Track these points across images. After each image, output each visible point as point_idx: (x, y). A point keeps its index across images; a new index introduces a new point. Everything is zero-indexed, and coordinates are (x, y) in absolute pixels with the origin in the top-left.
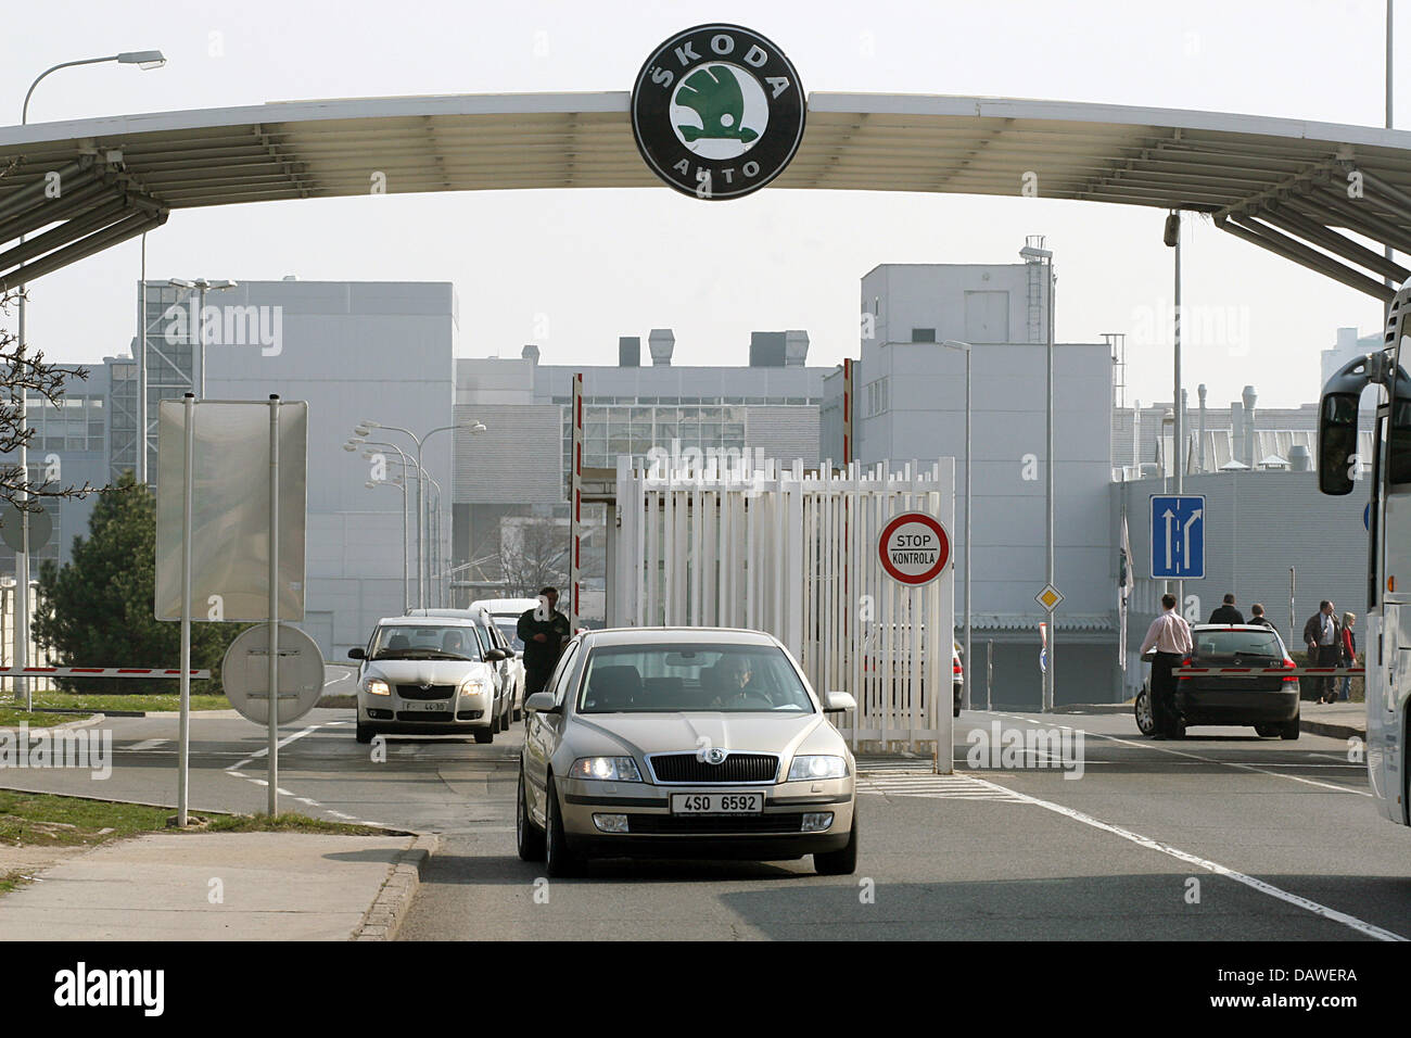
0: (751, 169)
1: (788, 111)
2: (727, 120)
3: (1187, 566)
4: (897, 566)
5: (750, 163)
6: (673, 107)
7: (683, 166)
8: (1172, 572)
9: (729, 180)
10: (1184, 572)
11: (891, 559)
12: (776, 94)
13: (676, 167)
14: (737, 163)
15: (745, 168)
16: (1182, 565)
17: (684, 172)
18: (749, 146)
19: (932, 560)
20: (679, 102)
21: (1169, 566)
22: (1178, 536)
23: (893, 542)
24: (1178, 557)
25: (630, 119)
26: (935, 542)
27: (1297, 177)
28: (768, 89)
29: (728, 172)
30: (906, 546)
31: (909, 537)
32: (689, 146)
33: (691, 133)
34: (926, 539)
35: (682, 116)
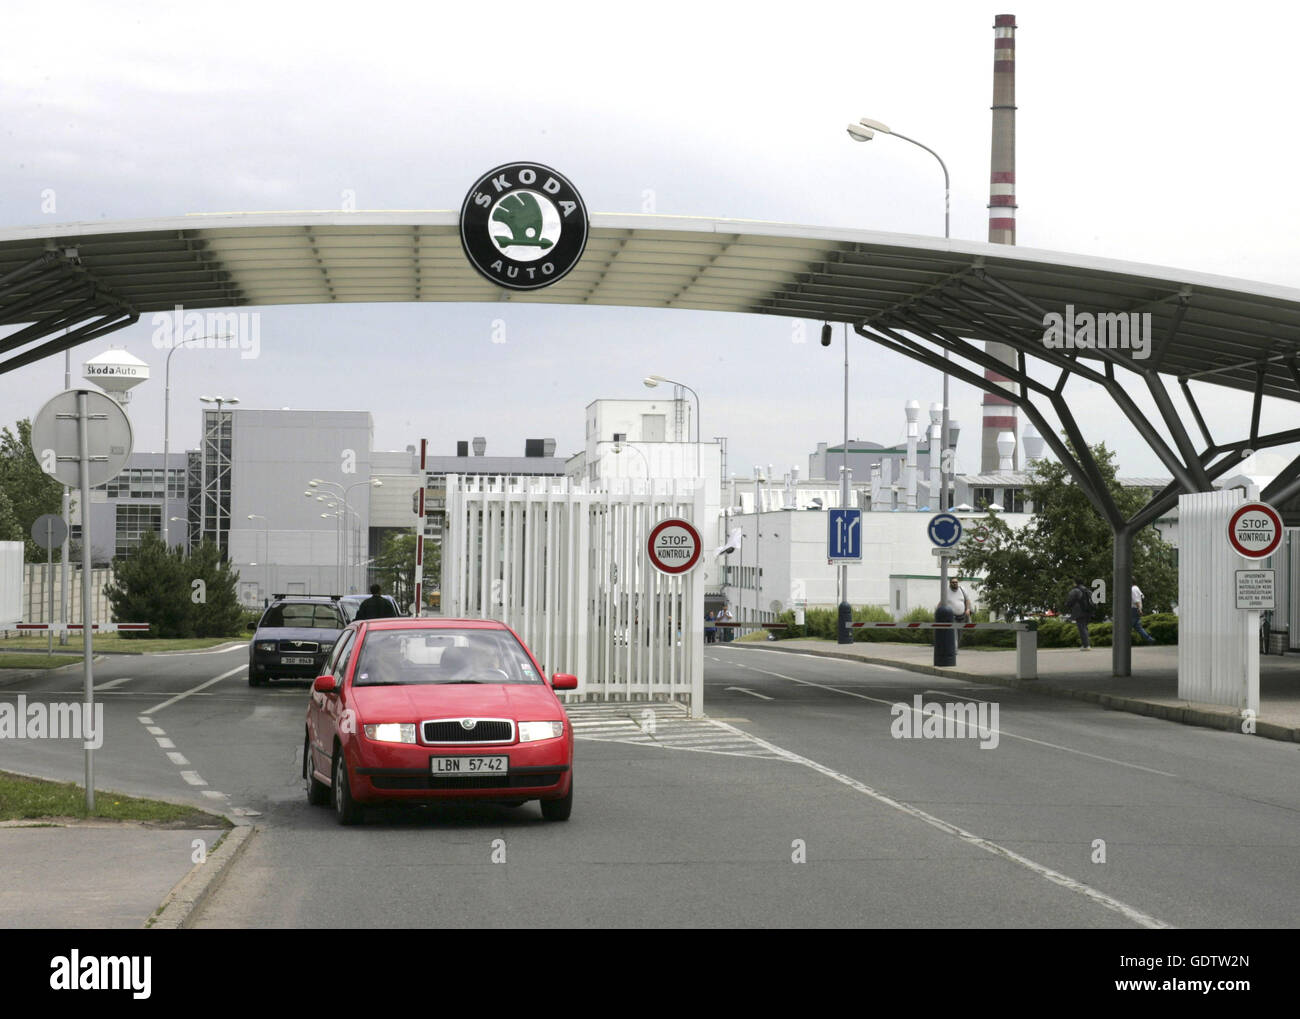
0: (548, 268)
1: (575, 228)
2: (530, 233)
3: (850, 551)
4: (662, 560)
5: (548, 264)
6: (491, 222)
7: (498, 265)
8: (841, 555)
9: (532, 276)
10: (848, 555)
11: (657, 554)
12: (567, 213)
13: (492, 266)
14: (537, 264)
15: (544, 267)
16: (847, 550)
17: (499, 270)
18: (547, 252)
19: (688, 555)
20: (495, 219)
21: (839, 551)
22: (845, 533)
23: (658, 541)
24: (845, 546)
25: (458, 231)
26: (690, 542)
27: (933, 287)
28: (561, 210)
29: (531, 270)
30: (668, 544)
31: (671, 537)
32: (503, 251)
33: (504, 242)
34: (684, 539)
35: (497, 229)
